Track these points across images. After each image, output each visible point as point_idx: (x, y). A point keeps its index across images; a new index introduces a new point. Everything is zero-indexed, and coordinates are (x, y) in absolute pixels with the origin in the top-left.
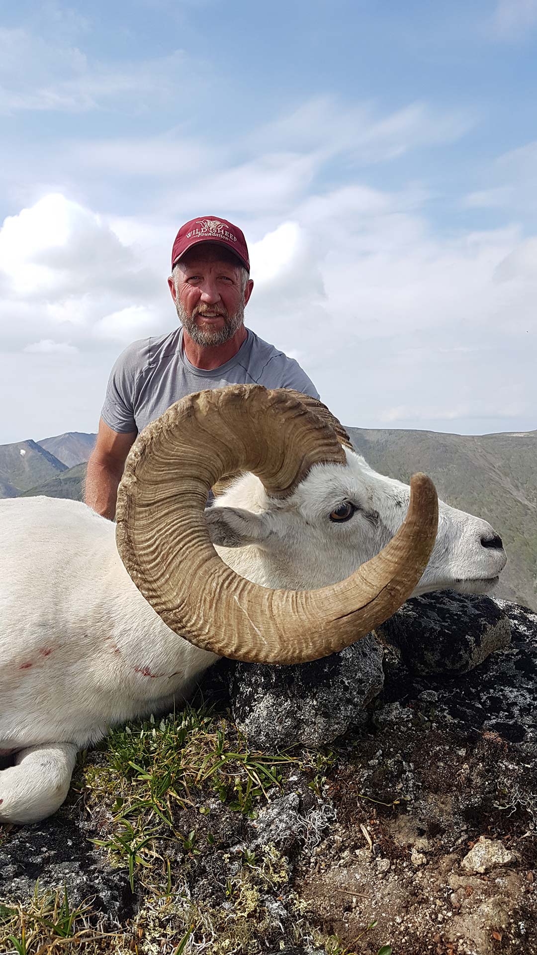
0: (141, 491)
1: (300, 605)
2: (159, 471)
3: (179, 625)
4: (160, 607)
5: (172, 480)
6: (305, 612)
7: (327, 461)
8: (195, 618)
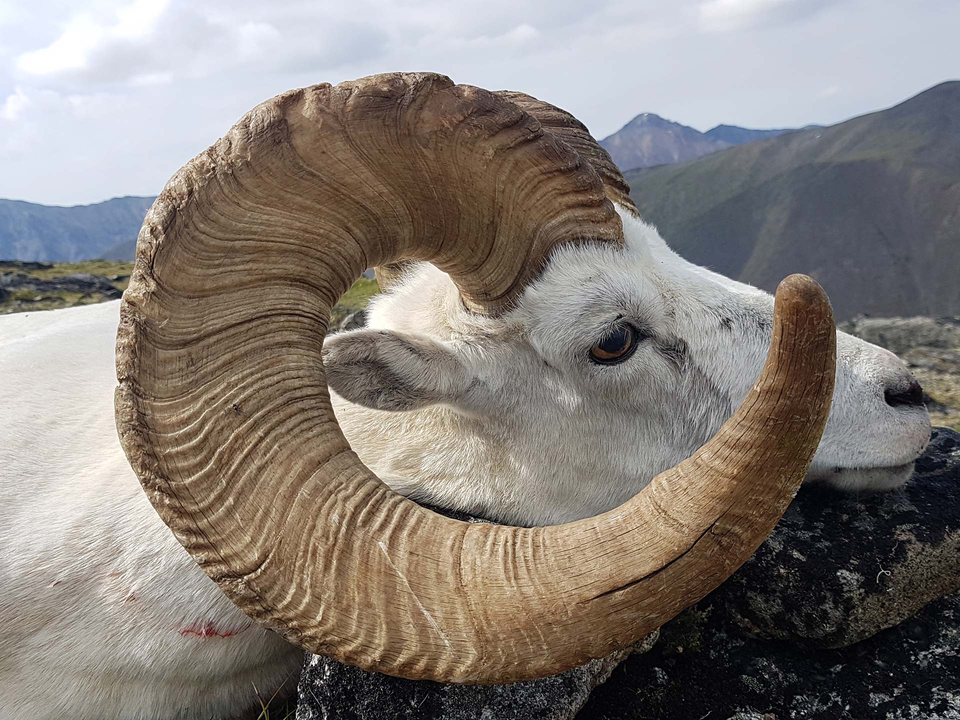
0: (167, 313)
1: (521, 563)
2: (209, 267)
3: (258, 608)
4: (214, 570)
5: (241, 285)
6: (531, 579)
7: (583, 238)
8: (292, 591)
